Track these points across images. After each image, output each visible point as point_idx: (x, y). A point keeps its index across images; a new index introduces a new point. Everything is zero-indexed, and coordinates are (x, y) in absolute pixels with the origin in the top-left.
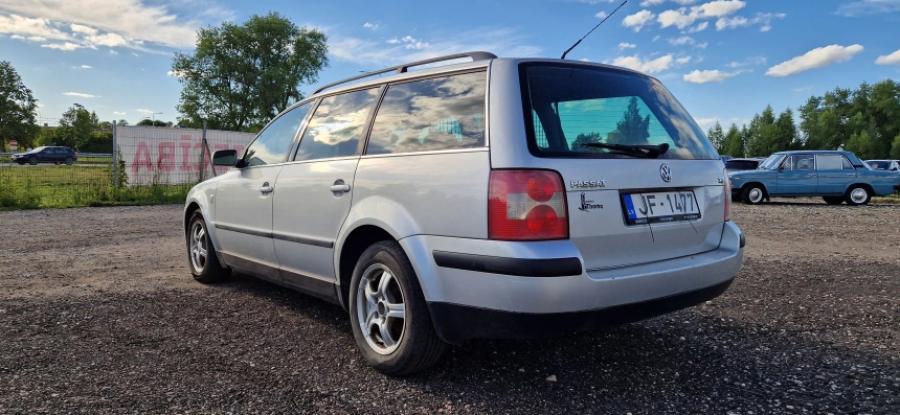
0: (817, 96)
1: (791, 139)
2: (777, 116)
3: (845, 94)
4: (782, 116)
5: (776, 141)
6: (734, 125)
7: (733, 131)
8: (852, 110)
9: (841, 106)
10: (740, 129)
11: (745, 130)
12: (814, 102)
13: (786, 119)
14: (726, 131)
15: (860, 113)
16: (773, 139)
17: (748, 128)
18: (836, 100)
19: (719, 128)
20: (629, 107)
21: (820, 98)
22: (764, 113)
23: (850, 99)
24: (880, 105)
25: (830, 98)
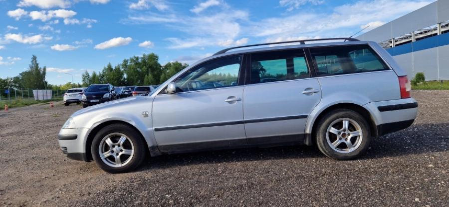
0: (126, 59)
1: (122, 78)
2: (114, 68)
3: (137, 59)
4: (116, 67)
5: (116, 79)
6: (94, 72)
7: (94, 75)
8: (141, 65)
9: (137, 64)
10: (98, 74)
11: (100, 74)
12: (126, 61)
13: (118, 69)
14: (91, 75)
15: (145, 67)
16: (114, 78)
17: (102, 73)
18: (135, 61)
19: (87, 74)
20: (32, 62)
21: (128, 60)
22: (108, 66)
23: (140, 60)
24: (151, 63)
25: (132, 60)
